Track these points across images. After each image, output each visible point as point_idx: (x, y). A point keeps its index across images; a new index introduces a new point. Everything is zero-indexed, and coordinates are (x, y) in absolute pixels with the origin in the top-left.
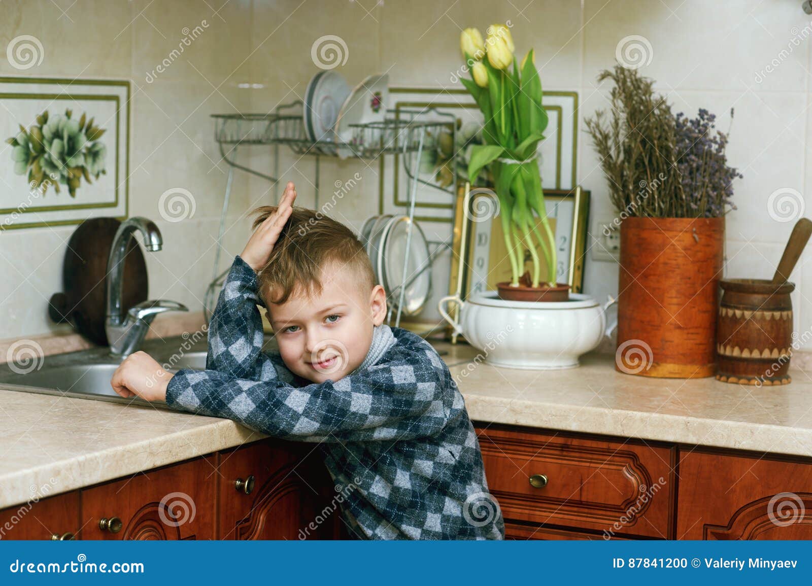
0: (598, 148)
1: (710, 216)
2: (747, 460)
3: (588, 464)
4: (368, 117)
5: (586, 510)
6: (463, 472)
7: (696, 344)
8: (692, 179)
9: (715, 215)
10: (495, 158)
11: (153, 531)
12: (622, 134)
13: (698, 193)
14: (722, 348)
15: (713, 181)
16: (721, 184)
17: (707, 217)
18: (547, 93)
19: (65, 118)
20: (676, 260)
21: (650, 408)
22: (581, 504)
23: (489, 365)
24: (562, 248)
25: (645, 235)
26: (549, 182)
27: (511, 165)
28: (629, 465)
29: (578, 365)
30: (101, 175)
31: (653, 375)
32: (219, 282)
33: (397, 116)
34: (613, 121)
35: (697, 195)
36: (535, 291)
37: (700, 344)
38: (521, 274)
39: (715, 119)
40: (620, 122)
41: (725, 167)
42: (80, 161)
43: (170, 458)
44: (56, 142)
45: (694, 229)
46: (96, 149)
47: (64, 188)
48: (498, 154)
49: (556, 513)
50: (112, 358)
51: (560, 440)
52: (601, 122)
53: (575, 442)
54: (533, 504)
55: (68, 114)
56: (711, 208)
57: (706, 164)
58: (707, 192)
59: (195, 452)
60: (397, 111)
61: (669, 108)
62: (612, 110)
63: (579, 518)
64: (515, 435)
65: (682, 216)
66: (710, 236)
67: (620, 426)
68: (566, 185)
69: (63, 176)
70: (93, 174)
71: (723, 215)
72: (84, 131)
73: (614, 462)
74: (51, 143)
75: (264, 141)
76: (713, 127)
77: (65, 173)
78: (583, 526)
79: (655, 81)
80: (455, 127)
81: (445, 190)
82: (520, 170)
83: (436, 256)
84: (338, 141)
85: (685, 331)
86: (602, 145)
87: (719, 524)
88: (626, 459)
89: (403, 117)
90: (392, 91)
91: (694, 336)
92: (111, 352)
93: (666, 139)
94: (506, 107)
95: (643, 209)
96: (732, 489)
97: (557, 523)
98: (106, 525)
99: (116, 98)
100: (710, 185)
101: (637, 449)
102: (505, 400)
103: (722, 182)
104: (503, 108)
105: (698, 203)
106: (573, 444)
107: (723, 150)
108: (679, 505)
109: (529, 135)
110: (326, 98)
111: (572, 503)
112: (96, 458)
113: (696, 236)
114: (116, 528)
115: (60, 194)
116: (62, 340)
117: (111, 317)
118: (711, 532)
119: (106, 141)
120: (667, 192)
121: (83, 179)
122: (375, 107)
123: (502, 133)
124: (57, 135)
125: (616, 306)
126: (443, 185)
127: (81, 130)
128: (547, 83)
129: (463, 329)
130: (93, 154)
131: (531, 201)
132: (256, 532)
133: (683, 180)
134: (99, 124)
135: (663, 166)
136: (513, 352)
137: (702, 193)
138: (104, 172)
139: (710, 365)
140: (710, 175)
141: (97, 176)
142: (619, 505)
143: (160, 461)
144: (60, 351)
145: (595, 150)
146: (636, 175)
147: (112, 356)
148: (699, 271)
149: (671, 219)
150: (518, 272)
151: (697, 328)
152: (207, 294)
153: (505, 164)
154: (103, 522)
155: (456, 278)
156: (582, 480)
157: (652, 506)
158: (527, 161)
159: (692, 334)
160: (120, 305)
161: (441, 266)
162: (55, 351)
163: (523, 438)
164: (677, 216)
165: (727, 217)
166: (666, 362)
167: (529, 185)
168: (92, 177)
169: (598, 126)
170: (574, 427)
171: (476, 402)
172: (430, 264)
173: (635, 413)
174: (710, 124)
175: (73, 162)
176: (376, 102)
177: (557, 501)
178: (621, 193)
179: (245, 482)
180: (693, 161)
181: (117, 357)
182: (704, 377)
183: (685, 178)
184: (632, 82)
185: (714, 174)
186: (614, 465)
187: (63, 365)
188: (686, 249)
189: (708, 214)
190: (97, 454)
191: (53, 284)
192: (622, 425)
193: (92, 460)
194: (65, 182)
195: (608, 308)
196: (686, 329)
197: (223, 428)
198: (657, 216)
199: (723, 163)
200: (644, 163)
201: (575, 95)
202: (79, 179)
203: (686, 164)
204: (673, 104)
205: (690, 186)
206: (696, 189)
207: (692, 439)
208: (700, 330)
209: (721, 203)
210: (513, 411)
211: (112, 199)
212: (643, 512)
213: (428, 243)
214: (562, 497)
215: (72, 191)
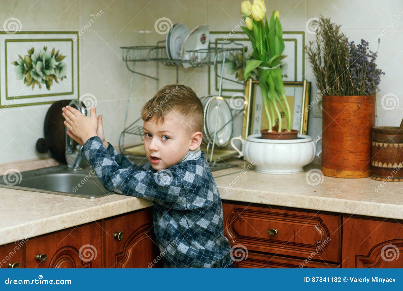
0: (311, 60)
1: (367, 94)
2: (377, 222)
3: (297, 224)
4: (200, 46)
5: (297, 247)
6: (191, 234)
7: (361, 160)
8: (357, 75)
9: (370, 94)
10: (257, 66)
11: (68, 260)
12: (322, 53)
13: (361, 83)
14: (373, 162)
15: (368, 76)
16: (372, 78)
17: (365, 95)
18: (284, 33)
19: (44, 51)
20: (349, 117)
21: (329, 195)
22: (295, 244)
23: (256, 172)
24: (298, 111)
25: (333, 105)
26: (291, 78)
27: (266, 70)
28: (318, 224)
29: (302, 172)
30: (64, 79)
31: (338, 177)
32: (126, 131)
33: (216, 46)
34: (317, 47)
35: (360, 84)
36: (279, 134)
37: (363, 160)
38: (274, 125)
39: (369, 45)
40: (321, 47)
41: (376, 69)
42: (52, 72)
43: (73, 224)
44: (39, 63)
45: (358, 102)
46: (61, 65)
47: (44, 86)
48: (259, 64)
49: (282, 248)
50: (68, 170)
51: (283, 212)
52: (312, 47)
53: (291, 213)
54: (271, 244)
55: (45, 49)
56: (368, 90)
57: (364, 68)
58: (365, 82)
59: (88, 220)
60: (216, 43)
61: (347, 39)
62: (316, 41)
63: (293, 251)
64: (261, 209)
65: (353, 95)
66: (367, 105)
67: (312, 204)
68: (300, 79)
69: (43, 80)
70: (59, 78)
71: (375, 94)
72: (54, 57)
73: (311, 222)
74: (36, 63)
75: (147, 60)
76: (368, 48)
77: (44, 78)
78: (295, 255)
79: (342, 25)
80: (244, 51)
81: (240, 83)
82: (270, 72)
83: (236, 116)
84: (183, 59)
85: (355, 154)
86: (313, 59)
87: (363, 255)
88: (317, 221)
89: (219, 46)
90: (211, 33)
91: (360, 157)
92: (68, 167)
93: (345, 56)
94: (263, 41)
95: (332, 92)
96: (369, 237)
97: (283, 254)
98: (39, 258)
99: (71, 40)
100: (367, 79)
101: (322, 216)
102: (255, 191)
103: (373, 77)
104: (261, 41)
105: (361, 88)
106: (290, 213)
107: (374, 61)
108: (343, 245)
109: (275, 54)
110: (178, 37)
111: (290, 243)
112: (31, 224)
113: (359, 105)
114: (44, 260)
115: (41, 89)
116: (44, 162)
117: (68, 149)
118: (359, 259)
119: (66, 62)
120: (345, 82)
121: (54, 81)
122: (203, 41)
123: (261, 54)
124: (39, 59)
125: (321, 141)
126: (239, 80)
127: (52, 56)
128: (285, 28)
129: (243, 153)
130: (60, 68)
131: (278, 88)
132: (127, 259)
133: (352, 77)
134: (62, 53)
135: (342, 69)
136: (268, 166)
137: (363, 83)
138: (65, 77)
139: (368, 171)
140: (366, 73)
141: (62, 79)
142: (314, 244)
143: (67, 226)
144: (43, 167)
145: (309, 61)
146: (329, 74)
147: (68, 169)
148: (361, 123)
149: (347, 96)
150: (272, 124)
151: (361, 152)
152: (121, 136)
153: (263, 69)
154: (38, 256)
155: (245, 127)
156: (295, 232)
157: (330, 245)
158: (273, 68)
159: (358, 155)
160: (72, 143)
161: (237, 121)
162: (40, 167)
163: (266, 211)
164: (350, 95)
165: (377, 94)
166: (344, 170)
167: (276, 80)
168: (59, 80)
169: (310, 49)
170: (290, 205)
171: (241, 192)
172: (232, 119)
173: (320, 197)
174: (367, 47)
175: (48, 72)
176: (203, 39)
177: (283, 243)
178: (322, 84)
179: (118, 234)
180: (358, 66)
181: (71, 170)
182: (365, 177)
183: (353, 75)
184: (328, 26)
185: (369, 73)
186: (310, 224)
187: (42, 174)
188: (354, 112)
189: (366, 93)
190: (31, 223)
191: (39, 134)
192: (313, 204)
193: (28, 226)
194: (44, 82)
195: (318, 142)
196: (355, 153)
197: (104, 208)
198: (339, 95)
199: (375, 67)
200: (333, 68)
201: (303, 33)
202: (52, 81)
203: (354, 68)
204: (349, 37)
205: (357, 79)
206: (360, 81)
207: (348, 211)
208: (362, 153)
209: (373, 88)
210: (260, 197)
211: (70, 90)
212: (325, 249)
213: (231, 110)
214: (285, 240)
215: (48, 87)
